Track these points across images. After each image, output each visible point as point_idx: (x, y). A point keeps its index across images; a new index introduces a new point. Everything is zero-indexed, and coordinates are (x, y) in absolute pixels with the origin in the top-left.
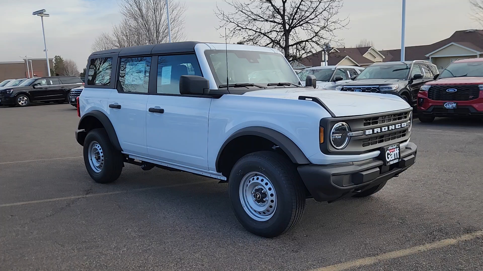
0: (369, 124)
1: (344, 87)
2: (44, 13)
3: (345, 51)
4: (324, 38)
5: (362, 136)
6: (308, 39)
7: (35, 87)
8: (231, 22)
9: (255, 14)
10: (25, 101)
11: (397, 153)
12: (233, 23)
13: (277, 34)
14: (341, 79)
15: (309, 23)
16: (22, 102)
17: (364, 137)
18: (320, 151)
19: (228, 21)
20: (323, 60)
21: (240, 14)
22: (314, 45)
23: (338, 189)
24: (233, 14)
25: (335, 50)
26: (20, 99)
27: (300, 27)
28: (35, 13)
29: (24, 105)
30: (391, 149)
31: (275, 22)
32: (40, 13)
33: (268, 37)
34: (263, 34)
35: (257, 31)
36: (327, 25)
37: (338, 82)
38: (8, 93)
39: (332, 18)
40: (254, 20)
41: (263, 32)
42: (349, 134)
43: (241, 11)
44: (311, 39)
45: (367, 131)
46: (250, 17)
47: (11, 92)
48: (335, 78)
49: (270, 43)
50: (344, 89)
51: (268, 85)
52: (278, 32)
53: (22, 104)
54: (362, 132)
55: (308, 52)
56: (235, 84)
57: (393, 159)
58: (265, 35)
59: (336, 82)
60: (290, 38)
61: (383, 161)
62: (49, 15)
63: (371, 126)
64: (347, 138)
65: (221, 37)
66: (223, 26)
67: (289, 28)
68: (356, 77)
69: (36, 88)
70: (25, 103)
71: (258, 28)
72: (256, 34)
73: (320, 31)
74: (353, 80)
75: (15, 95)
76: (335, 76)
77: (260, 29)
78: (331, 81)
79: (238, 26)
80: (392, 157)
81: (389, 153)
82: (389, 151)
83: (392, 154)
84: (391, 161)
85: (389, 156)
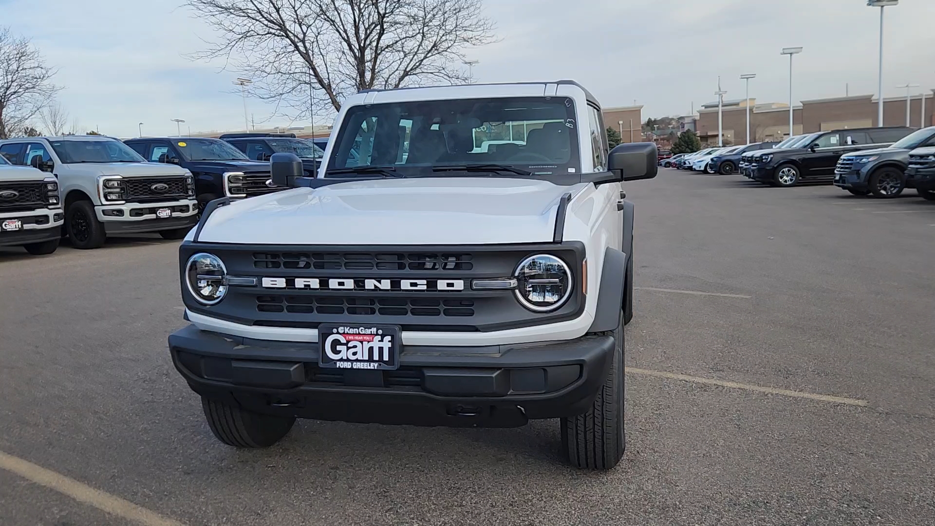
7: (815, 149)
10: (791, 177)
11: (381, 348)
16: (785, 178)
26: (783, 172)
29: (788, 183)
30: (348, 334)
38: (764, 161)
45: (264, 279)
47: (769, 160)
53: (784, 182)
54: (254, 279)
57: (360, 358)
64: (226, 287)
69: (816, 152)
70: (791, 180)
75: (775, 166)
80: (355, 354)
81: (343, 340)
82: (345, 338)
83: (355, 347)
84: (348, 360)
85: (339, 348)
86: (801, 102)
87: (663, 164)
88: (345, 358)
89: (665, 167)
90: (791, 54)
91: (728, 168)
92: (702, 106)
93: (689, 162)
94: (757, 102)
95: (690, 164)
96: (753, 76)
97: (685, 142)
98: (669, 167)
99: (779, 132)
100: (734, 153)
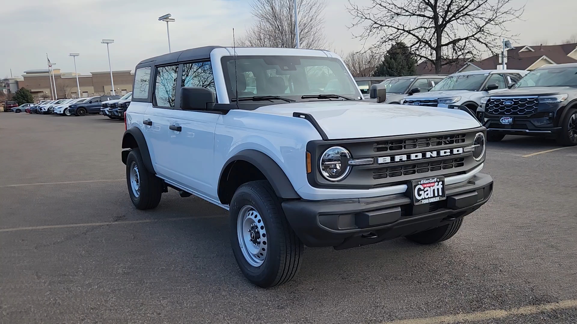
0: (385, 149)
1: (491, 98)
2: (169, 18)
3: (542, 50)
4: (491, 33)
5: (374, 165)
6: (468, 36)
8: (366, 18)
9: (398, 7)
11: (438, 189)
12: (370, 20)
13: (425, 32)
14: (496, 88)
15: (469, 15)
17: (375, 166)
18: (308, 183)
19: (363, 17)
20: (500, 62)
21: (379, 9)
22: (475, 43)
23: (332, 233)
24: (369, 9)
25: (527, 48)
27: (455, 21)
28: (160, 19)
30: (425, 184)
31: (424, 16)
32: (165, 18)
33: (414, 35)
34: (407, 31)
35: (399, 28)
36: (495, 16)
37: (492, 91)
39: (504, 8)
40: (398, 14)
41: (406, 29)
42: (351, 161)
43: (380, 5)
44: (473, 36)
45: (379, 158)
46: (391, 11)
48: (487, 86)
49: (417, 43)
50: (491, 100)
51: (303, 98)
52: (427, 28)
54: (372, 159)
55: (466, 53)
56: (253, 96)
57: (430, 197)
58: (410, 33)
59: (489, 91)
60: (444, 35)
61: (411, 199)
62: (174, 19)
63: (389, 152)
64: (348, 167)
65: (354, 37)
66: (357, 24)
67: (443, 22)
68: (514, 84)
71: (400, 24)
72: (397, 31)
73: (486, 25)
74: (509, 89)
76: (487, 84)
77: (403, 25)
78: (481, 91)
79: (376, 23)
80: (427, 194)
81: (422, 188)
82: (423, 186)
83: (427, 190)
84: (425, 199)
85: (421, 192)
86: (91, 73)
87: (15, 110)
88: (424, 198)
89: (16, 112)
90: (108, 43)
91: (82, 112)
92: (24, 72)
93: (44, 109)
94: (61, 72)
95: (45, 110)
96: (77, 55)
97: (22, 96)
98: (19, 112)
99: (118, 89)
100: (84, 102)
